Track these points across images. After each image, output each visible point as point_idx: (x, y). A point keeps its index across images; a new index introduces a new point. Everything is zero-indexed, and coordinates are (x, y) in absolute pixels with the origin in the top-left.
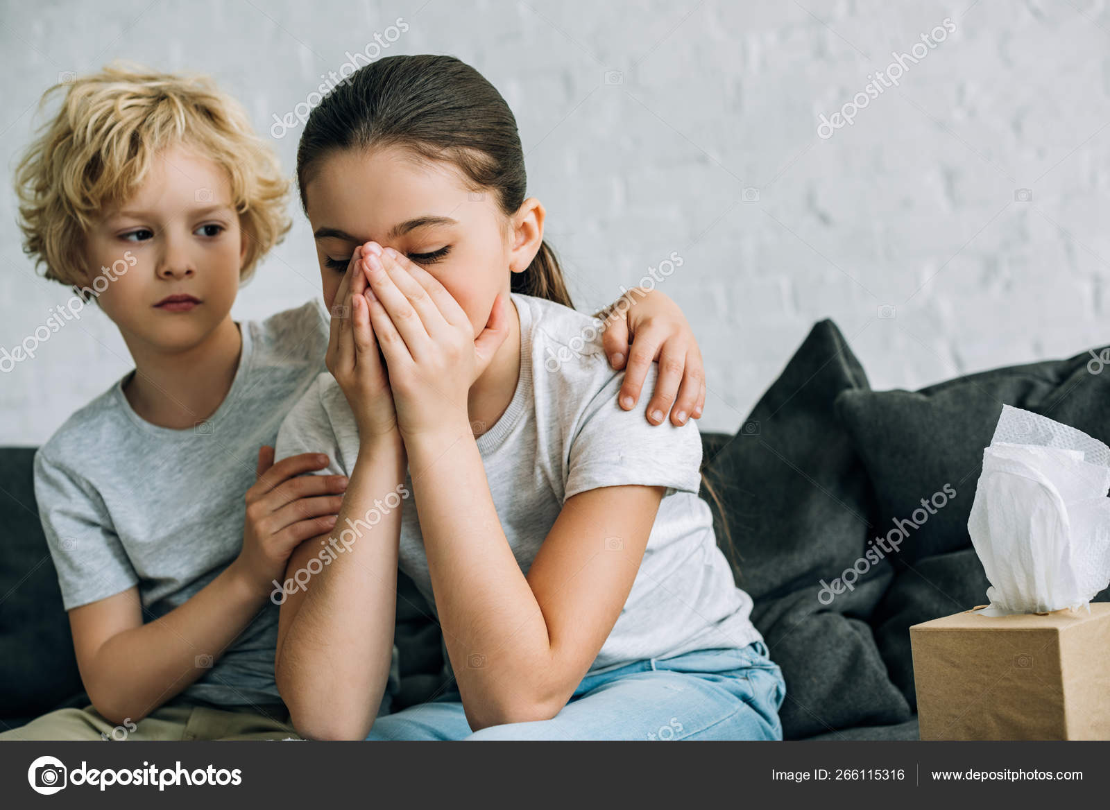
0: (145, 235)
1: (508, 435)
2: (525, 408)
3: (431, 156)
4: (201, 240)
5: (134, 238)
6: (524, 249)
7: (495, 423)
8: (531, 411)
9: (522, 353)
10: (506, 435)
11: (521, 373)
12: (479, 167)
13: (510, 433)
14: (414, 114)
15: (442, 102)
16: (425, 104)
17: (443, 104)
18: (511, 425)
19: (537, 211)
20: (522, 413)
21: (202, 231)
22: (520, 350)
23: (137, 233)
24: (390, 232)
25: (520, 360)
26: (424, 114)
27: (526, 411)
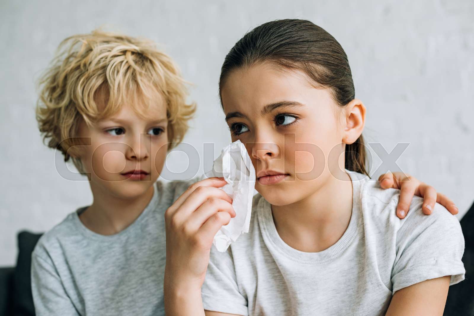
0: (120, 131)
1: (347, 248)
2: (357, 232)
3: (288, 66)
4: (150, 137)
5: (114, 133)
6: (353, 130)
7: (338, 241)
8: (362, 234)
9: (353, 199)
10: (345, 248)
11: (353, 211)
12: (319, 74)
13: (348, 247)
14: (278, 44)
15: (296, 38)
16: (285, 39)
17: (297, 39)
18: (348, 242)
19: (360, 107)
20: (356, 235)
21: (151, 132)
22: (353, 197)
23: (116, 130)
24: (262, 110)
25: (352, 203)
26: (284, 44)
27: (358, 234)
